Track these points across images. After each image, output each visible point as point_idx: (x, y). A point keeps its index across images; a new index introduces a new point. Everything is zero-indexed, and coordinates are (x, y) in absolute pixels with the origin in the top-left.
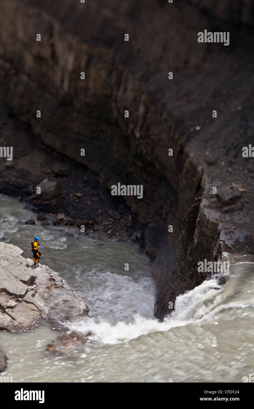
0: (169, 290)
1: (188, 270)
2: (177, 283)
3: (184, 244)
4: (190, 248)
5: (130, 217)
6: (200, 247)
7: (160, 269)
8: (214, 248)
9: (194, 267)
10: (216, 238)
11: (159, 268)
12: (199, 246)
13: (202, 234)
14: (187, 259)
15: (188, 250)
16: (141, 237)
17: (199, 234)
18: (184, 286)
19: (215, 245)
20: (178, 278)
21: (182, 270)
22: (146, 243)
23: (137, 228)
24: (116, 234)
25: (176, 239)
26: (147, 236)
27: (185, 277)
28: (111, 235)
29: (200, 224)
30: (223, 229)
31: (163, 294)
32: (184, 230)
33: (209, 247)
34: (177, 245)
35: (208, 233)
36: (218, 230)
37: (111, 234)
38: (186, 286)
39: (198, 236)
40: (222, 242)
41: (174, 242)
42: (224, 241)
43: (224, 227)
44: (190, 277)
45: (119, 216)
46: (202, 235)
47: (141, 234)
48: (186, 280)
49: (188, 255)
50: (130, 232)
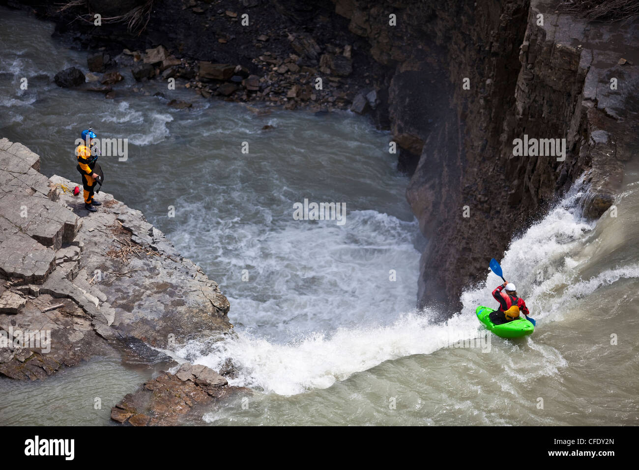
0: (454, 243)
1: (503, 185)
2: (475, 221)
3: (492, 115)
4: (508, 125)
5: (348, 48)
6: (533, 119)
7: (433, 187)
8: (570, 120)
9: (519, 176)
10: (573, 93)
11: (427, 186)
12: (530, 119)
13: (535, 84)
14: (500, 157)
15: (503, 131)
16: (378, 102)
17: (527, 85)
18: (495, 227)
19: (573, 113)
20: (479, 210)
21: (489, 187)
22: (392, 118)
23: (367, 77)
24: (310, 99)
25: (472, 102)
26: (394, 98)
27: (497, 205)
28: (296, 102)
29: (530, 55)
30: (593, 68)
31: (440, 252)
32: (489, 78)
33: (558, 119)
34: (475, 117)
35: (552, 79)
36: (579, 71)
37: (296, 99)
38: (500, 228)
39: (527, 91)
40: (589, 104)
41: (468, 112)
42: (595, 101)
43: (595, 62)
44: (509, 204)
45: (317, 47)
46: (536, 87)
47: (378, 93)
48: (498, 212)
49: (503, 144)
50: (348, 89)
